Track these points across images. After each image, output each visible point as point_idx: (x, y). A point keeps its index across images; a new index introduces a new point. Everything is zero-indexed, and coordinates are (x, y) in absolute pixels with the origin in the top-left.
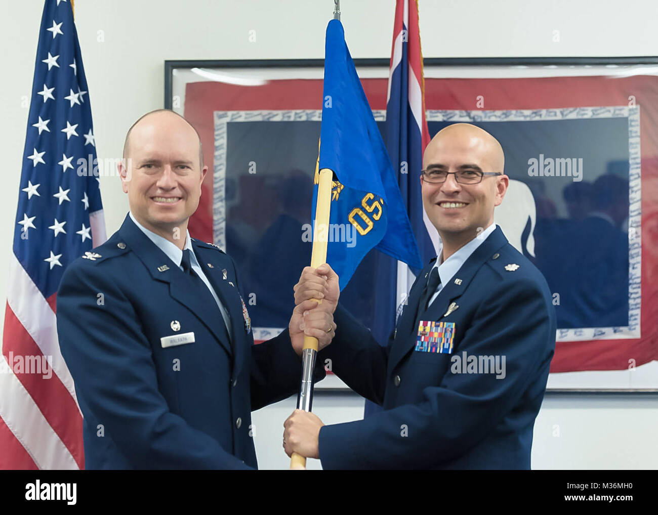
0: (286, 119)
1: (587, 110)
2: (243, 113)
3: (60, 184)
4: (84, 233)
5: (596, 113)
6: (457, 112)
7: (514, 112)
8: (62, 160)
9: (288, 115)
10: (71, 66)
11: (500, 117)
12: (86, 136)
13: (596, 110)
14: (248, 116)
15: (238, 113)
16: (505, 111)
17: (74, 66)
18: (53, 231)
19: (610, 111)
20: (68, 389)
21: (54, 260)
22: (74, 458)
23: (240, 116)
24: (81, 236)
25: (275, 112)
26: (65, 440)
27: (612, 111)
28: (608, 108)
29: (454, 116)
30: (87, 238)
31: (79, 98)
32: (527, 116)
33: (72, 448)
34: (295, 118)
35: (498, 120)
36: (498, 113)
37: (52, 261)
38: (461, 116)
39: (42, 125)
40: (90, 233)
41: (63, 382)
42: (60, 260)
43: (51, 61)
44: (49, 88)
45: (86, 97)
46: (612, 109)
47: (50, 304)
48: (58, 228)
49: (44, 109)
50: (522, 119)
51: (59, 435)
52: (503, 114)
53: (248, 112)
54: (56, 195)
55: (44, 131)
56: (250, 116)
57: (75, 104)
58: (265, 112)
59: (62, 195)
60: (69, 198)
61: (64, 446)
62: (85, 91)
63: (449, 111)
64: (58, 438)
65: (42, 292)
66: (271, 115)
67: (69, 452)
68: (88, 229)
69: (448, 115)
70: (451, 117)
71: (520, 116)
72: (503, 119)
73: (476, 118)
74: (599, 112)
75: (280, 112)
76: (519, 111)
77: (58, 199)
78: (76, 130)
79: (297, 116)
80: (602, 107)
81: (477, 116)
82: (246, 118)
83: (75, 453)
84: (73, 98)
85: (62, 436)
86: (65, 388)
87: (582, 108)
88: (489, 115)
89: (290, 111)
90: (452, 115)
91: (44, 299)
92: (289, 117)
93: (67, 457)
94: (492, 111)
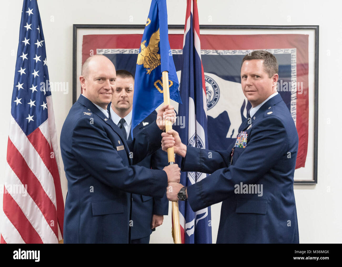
0: (131, 53)
1: (272, 50)
2: (110, 50)
3: (33, 83)
4: (44, 106)
5: (276, 52)
6: (211, 50)
7: (238, 51)
8: (34, 72)
9: (132, 51)
10: (37, 29)
11: (231, 53)
12: (44, 61)
13: (276, 50)
14: (113, 51)
15: (108, 50)
16: (234, 50)
17: (38, 29)
18: (30, 105)
19: (282, 51)
20: (37, 178)
21: (30, 118)
22: (40, 210)
23: (109, 51)
24: (43, 107)
25: (125, 50)
26: (36, 201)
27: (284, 51)
28: (282, 49)
29: (210, 52)
30: (45, 108)
31: (41, 44)
32: (244, 53)
33: (39, 205)
34: (135, 52)
35: (230, 54)
36: (231, 51)
37: (30, 119)
38: (213, 53)
39: (24, 56)
40: (47, 106)
41: (35, 175)
42: (33, 118)
43: (28, 27)
44: (27, 39)
45: (44, 43)
46: (283, 50)
47: (28, 139)
48: (32, 103)
49: (25, 49)
50: (242, 54)
51: (33, 199)
52: (233, 52)
53: (113, 49)
54: (31, 89)
55: (25, 59)
56: (114, 51)
57: (39, 46)
58: (121, 50)
59: (34, 89)
60: (37, 90)
61: (35, 204)
62: (43, 40)
63: (207, 50)
64: (33, 200)
65: (25, 133)
66: (124, 51)
67: (38, 207)
68: (46, 104)
69: (207, 52)
70: (208, 53)
71: (241, 53)
72: (233, 54)
73: (220, 53)
74: (277, 51)
75: (128, 50)
76: (240, 50)
77: (32, 90)
78: (40, 58)
79: (136, 51)
80: (279, 49)
81: (221, 52)
82: (111, 52)
83: (40, 207)
84: (39, 44)
85: (34, 199)
86: (36, 177)
87: (269, 49)
88: (226, 52)
89: (133, 49)
90: (209, 52)
91: (26, 136)
92: (132, 52)
93: (37, 209)
94: (228, 50)
